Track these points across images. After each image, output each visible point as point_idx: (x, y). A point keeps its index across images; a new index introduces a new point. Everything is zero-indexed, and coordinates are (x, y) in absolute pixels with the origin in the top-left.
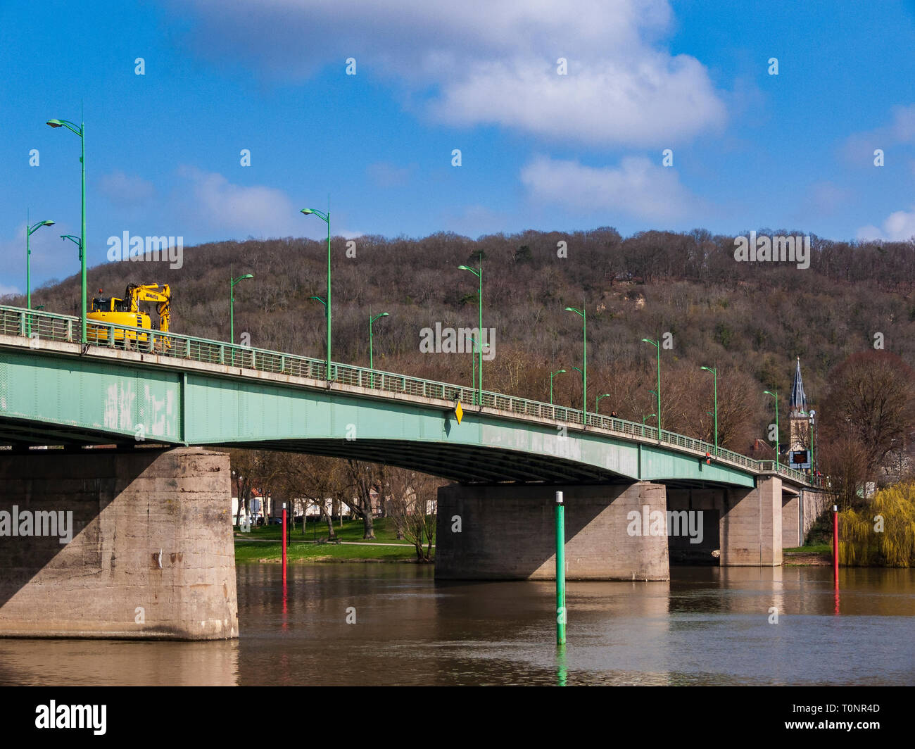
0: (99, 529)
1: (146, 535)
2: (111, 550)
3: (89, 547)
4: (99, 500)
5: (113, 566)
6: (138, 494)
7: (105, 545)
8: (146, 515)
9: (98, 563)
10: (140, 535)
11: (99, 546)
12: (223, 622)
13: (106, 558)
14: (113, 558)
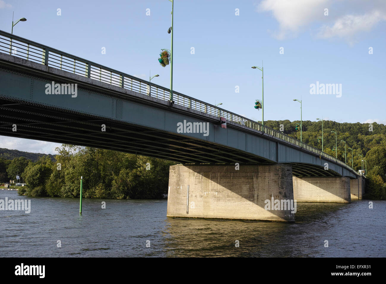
0: (253, 187)
1: (268, 189)
2: (257, 193)
3: (250, 193)
4: (253, 179)
5: (258, 198)
6: (265, 177)
7: (255, 192)
8: (268, 183)
9: (254, 197)
10: (266, 189)
11: (253, 192)
12: (291, 216)
13: (256, 196)
14: (258, 196)
